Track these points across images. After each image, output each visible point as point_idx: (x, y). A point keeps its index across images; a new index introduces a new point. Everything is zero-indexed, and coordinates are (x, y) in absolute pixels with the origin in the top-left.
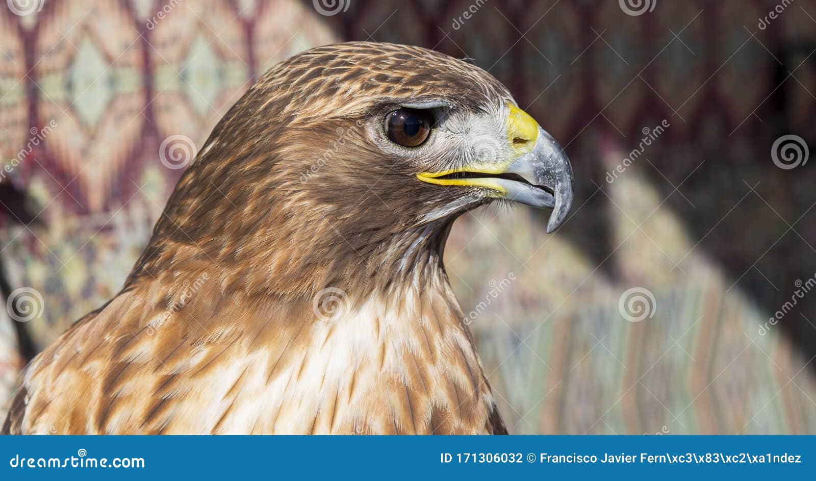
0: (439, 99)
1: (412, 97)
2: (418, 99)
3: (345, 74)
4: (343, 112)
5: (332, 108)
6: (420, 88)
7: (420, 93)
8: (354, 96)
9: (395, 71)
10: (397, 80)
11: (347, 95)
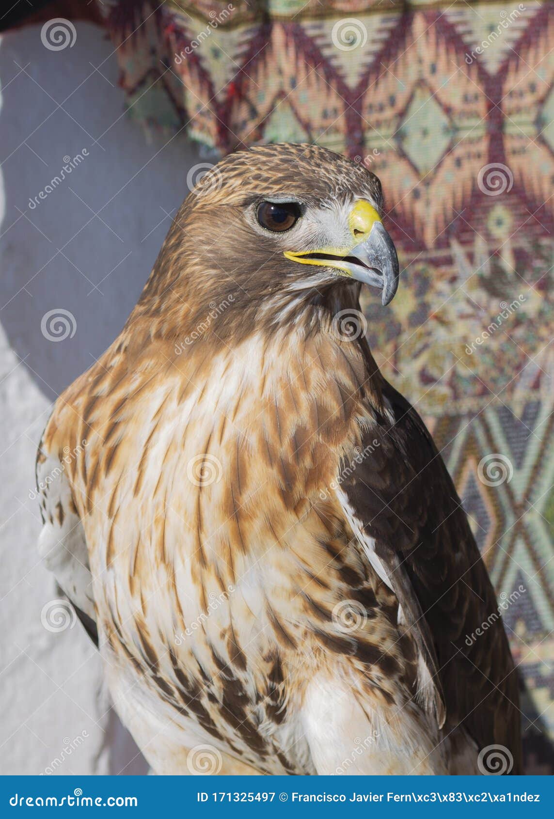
0: (290, 197)
1: (270, 194)
2: (275, 195)
3: (236, 172)
4: (227, 201)
5: (221, 198)
6: (279, 187)
7: (277, 191)
8: (235, 190)
9: (270, 172)
10: (266, 180)
11: (231, 188)
